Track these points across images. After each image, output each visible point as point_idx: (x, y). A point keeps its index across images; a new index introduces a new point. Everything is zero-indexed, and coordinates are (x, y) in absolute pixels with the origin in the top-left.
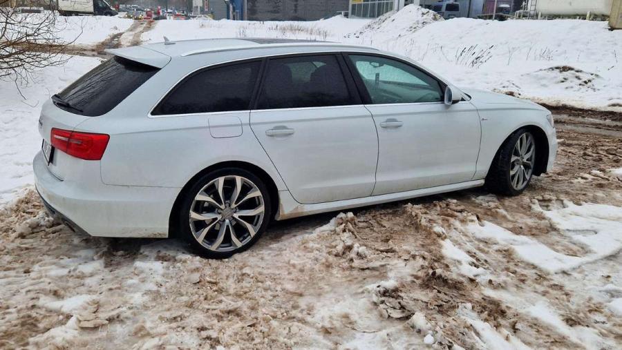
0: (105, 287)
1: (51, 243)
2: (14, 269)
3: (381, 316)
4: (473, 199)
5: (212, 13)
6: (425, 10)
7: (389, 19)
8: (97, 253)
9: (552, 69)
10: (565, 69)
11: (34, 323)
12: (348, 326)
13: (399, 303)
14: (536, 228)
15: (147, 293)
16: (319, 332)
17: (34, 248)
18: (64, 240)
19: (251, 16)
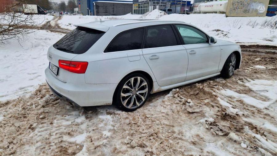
0: (91, 129)
1: (57, 109)
2: (45, 123)
3: (213, 134)
4: (216, 80)
5: (82, 13)
6: (161, 11)
7: (148, 15)
8: (80, 112)
9: (213, 30)
10: (218, 30)
11: (66, 150)
12: (201, 140)
13: (219, 128)
14: (244, 90)
15: (110, 131)
16: (191, 144)
17: (50, 112)
18: (62, 107)
19: (97, 14)
